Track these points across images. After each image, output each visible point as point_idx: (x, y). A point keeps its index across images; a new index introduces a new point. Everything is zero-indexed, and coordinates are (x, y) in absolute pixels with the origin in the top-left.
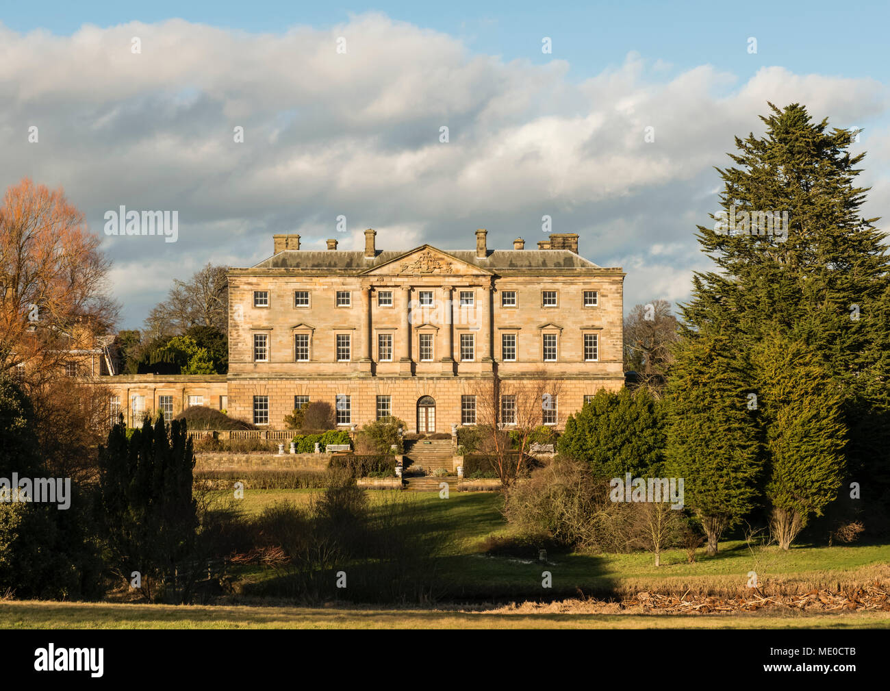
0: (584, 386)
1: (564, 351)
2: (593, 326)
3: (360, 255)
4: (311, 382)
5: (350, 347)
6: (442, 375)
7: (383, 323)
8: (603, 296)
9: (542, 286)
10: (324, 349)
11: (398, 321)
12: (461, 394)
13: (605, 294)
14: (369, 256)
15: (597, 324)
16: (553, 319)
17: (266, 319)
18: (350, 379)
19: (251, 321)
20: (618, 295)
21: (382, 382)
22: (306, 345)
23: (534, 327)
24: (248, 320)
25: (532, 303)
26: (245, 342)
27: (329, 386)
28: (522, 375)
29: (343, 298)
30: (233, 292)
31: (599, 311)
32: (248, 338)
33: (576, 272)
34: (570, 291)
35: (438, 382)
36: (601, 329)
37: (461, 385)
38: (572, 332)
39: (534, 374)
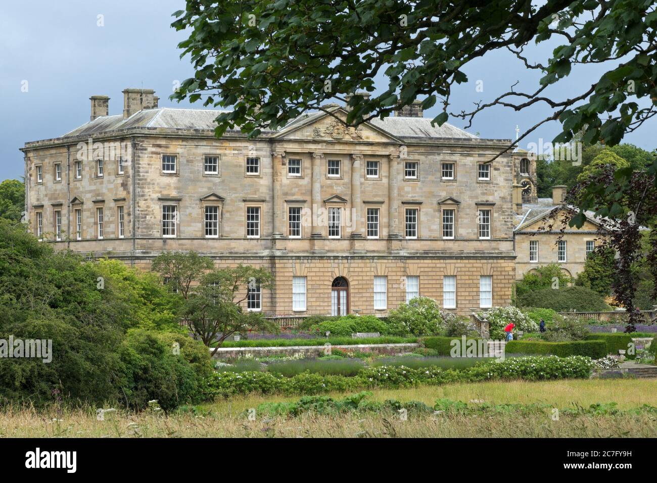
0: (480, 265)
1: (461, 227)
2: (487, 201)
4: (223, 261)
5: (259, 221)
7: (293, 195)
8: (496, 169)
12: (373, 274)
13: (497, 167)
15: (491, 199)
16: (452, 193)
17: (175, 188)
19: (160, 190)
20: (509, 169)
21: (298, 261)
22: (215, 218)
23: (435, 201)
24: (157, 189)
25: (433, 175)
26: (153, 214)
28: (425, 253)
29: (252, 164)
31: (491, 185)
32: (157, 211)
33: (471, 143)
34: (467, 163)
35: (352, 261)
36: (493, 205)
37: (374, 265)
38: (469, 208)
39: (436, 253)
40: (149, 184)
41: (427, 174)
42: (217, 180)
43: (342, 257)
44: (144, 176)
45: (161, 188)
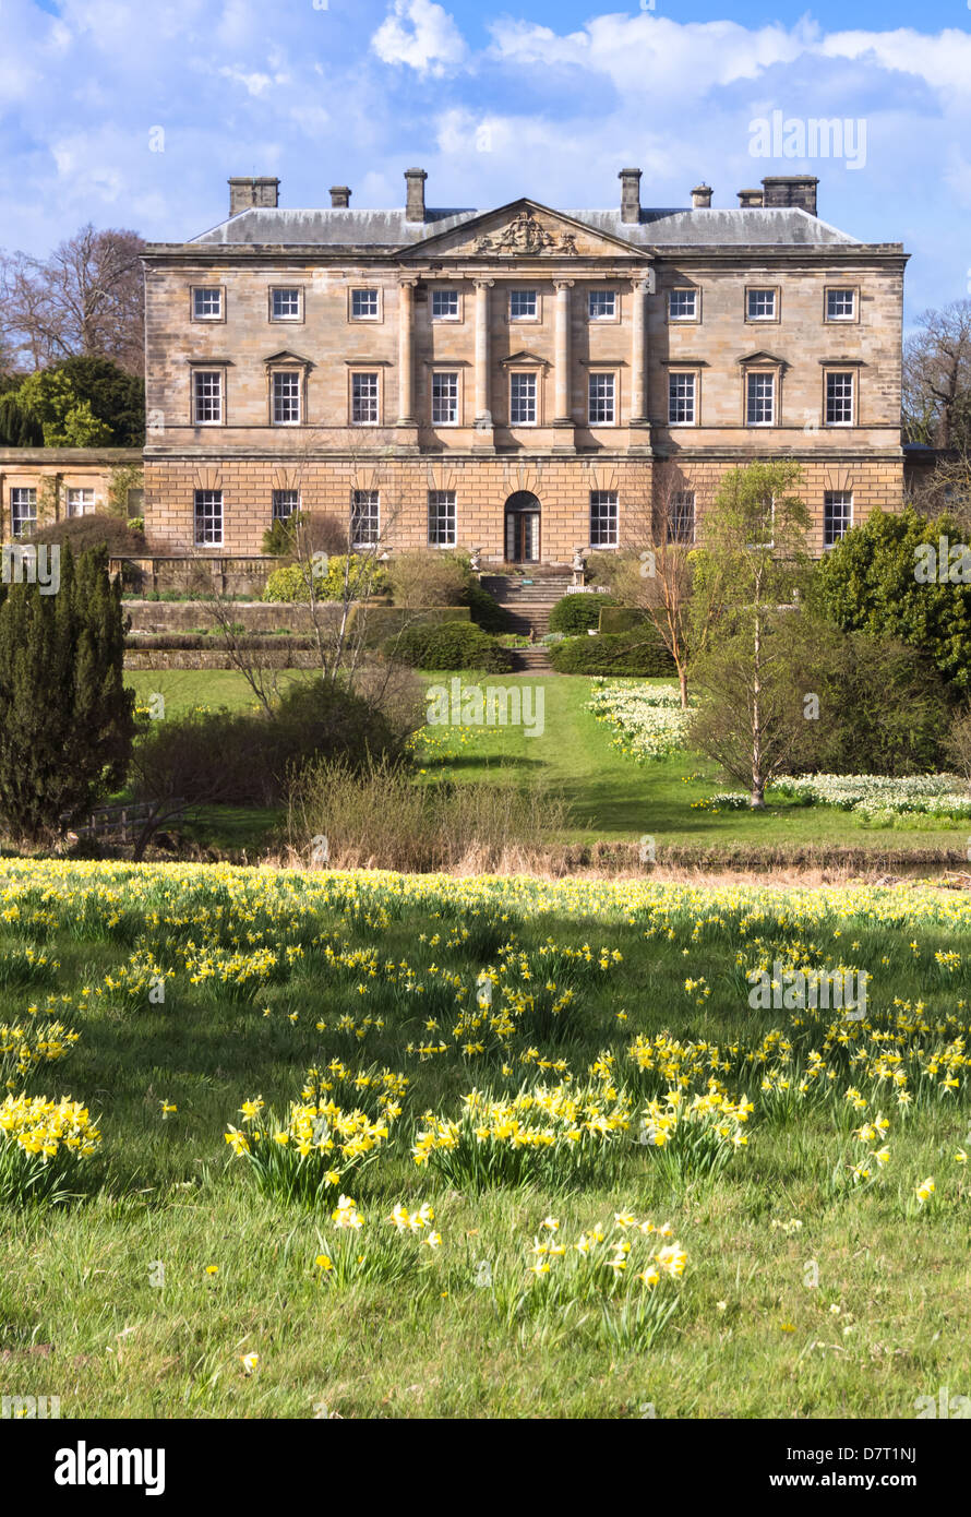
0: (825, 472)
1: (788, 406)
2: (845, 358)
3: (396, 220)
4: (305, 464)
5: (378, 397)
6: (553, 451)
7: (442, 352)
8: (863, 298)
9: (746, 280)
10: (328, 397)
11: (469, 348)
12: (588, 487)
13: (868, 294)
14: (414, 220)
15: (853, 353)
16: (769, 345)
17: (216, 343)
18: (378, 459)
19: (186, 346)
20: (895, 297)
21: (438, 465)
22: (295, 393)
23: (732, 358)
24: (182, 345)
25: (726, 312)
26: (178, 386)
27: (337, 472)
28: (706, 451)
29: (362, 301)
30: (153, 289)
31: (854, 328)
32: (183, 379)
33: (813, 252)
34: (802, 290)
35: (546, 465)
36: (860, 364)
37: (590, 471)
38: (805, 370)
39: (729, 451)
40: (168, 336)
41: (716, 312)
42: (295, 329)
43: (524, 457)
44: (159, 323)
45: (189, 342)
